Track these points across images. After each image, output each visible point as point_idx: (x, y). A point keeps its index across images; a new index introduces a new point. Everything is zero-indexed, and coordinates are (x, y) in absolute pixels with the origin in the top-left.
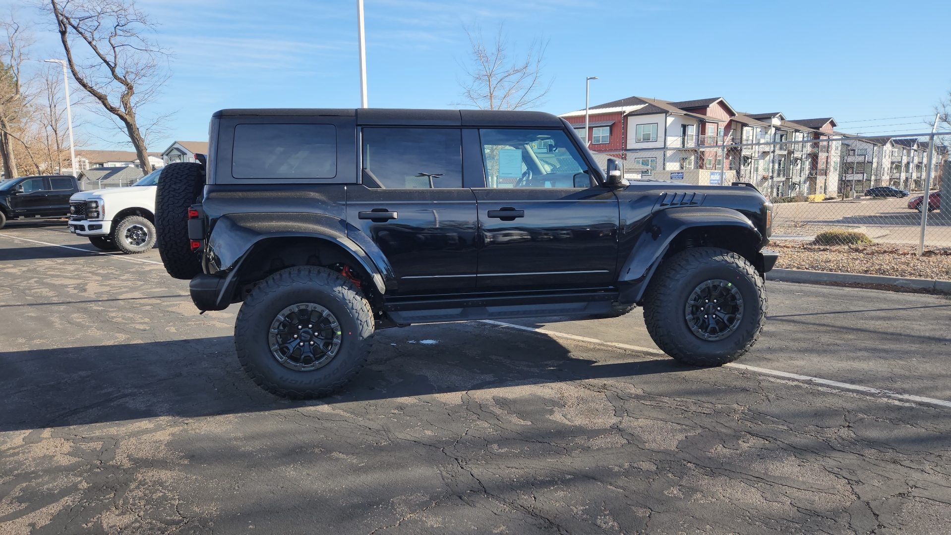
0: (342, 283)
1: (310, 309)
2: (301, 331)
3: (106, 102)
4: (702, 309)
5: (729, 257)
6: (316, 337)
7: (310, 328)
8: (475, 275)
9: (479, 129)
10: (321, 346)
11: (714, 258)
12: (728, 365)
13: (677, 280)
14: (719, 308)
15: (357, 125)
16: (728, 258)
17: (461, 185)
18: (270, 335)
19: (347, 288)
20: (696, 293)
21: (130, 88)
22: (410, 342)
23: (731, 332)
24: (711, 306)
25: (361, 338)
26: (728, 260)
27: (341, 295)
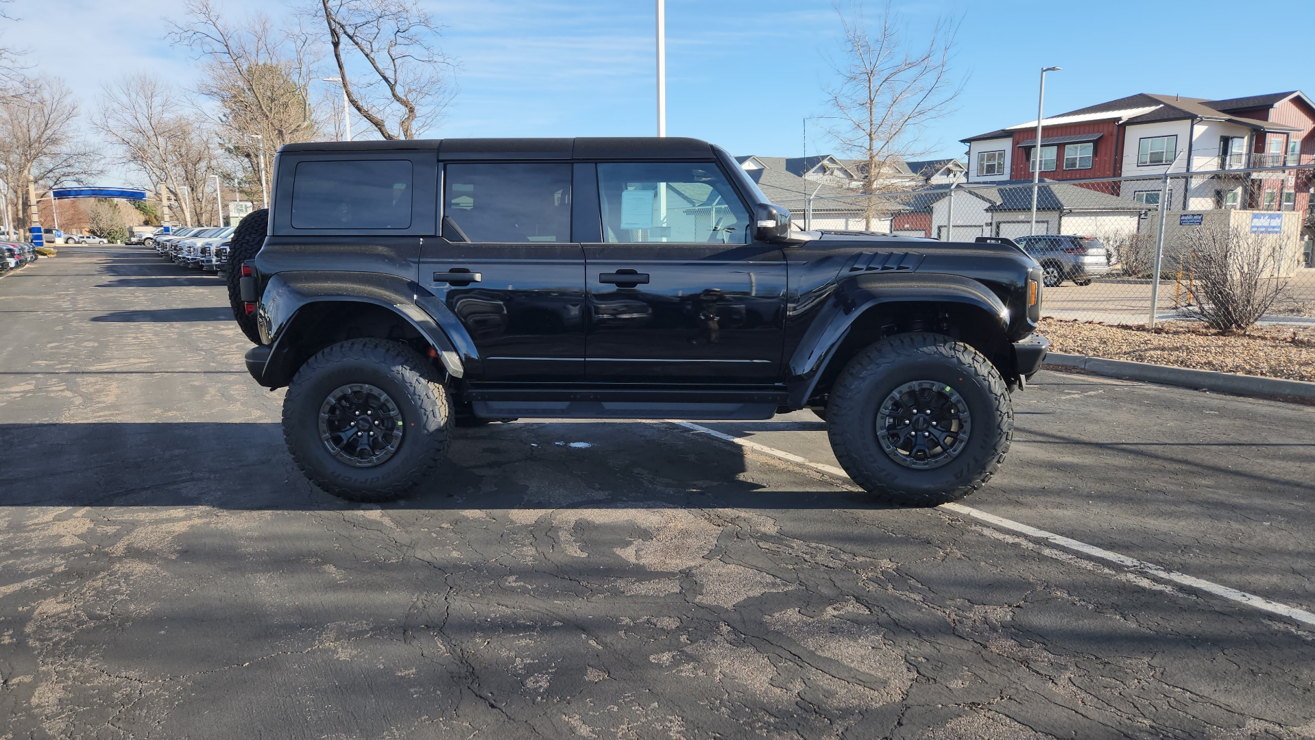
0: (403, 360)
1: (365, 392)
2: (359, 418)
3: (383, 129)
4: (907, 422)
5: (948, 349)
6: (377, 426)
7: (368, 415)
8: (583, 359)
9: (596, 163)
10: (381, 438)
11: (921, 349)
12: (946, 506)
13: (862, 378)
14: (934, 423)
15: (439, 161)
16: (945, 350)
17: (569, 239)
18: (320, 421)
19: (409, 368)
20: (893, 398)
21: (412, 110)
22: (556, 443)
23: (949, 459)
24: (921, 419)
25: (426, 432)
26: (944, 352)
27: (400, 376)
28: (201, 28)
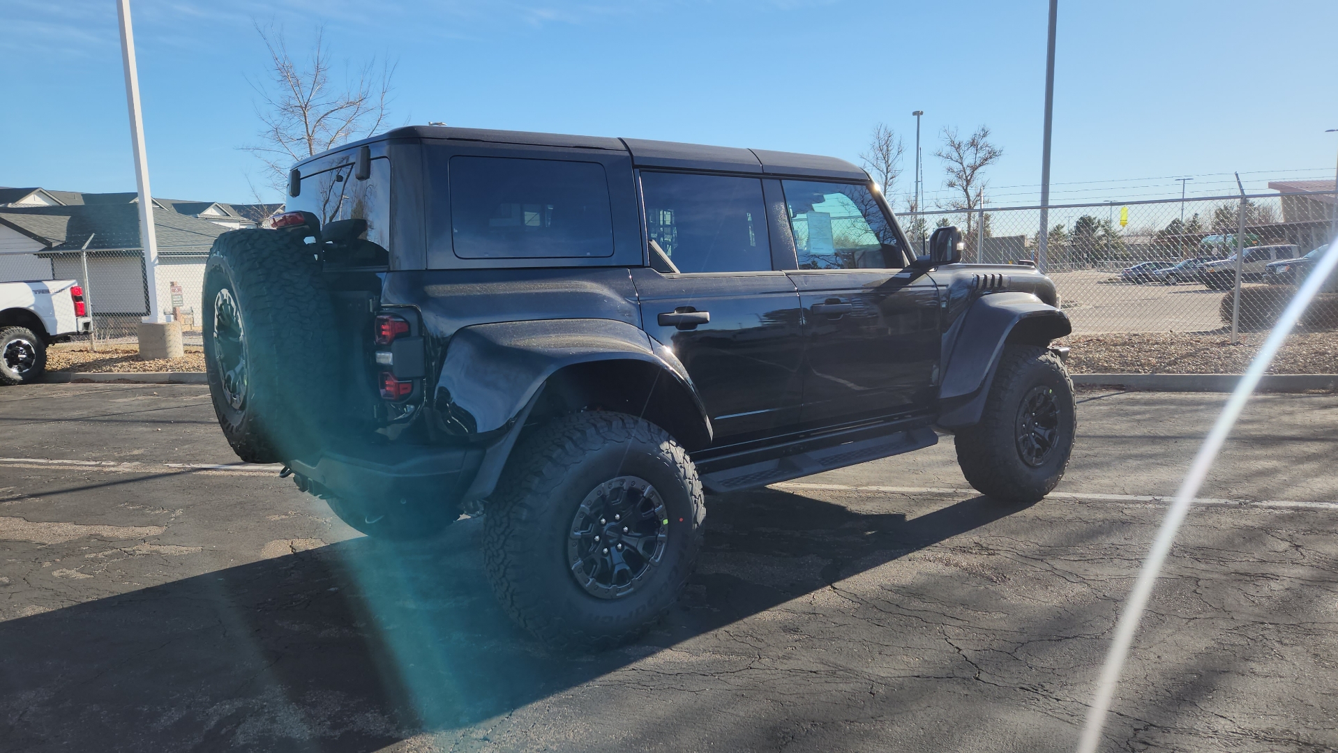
0: (668, 434)
1: (625, 487)
4: (1024, 426)
6: (626, 533)
7: (616, 521)
8: (801, 405)
9: (780, 180)
10: (640, 550)
11: (1039, 359)
13: (1011, 388)
14: (1037, 423)
15: (634, 167)
16: (1050, 358)
17: (771, 267)
19: (674, 444)
20: (1025, 405)
23: (1052, 453)
24: (1031, 421)
25: (696, 525)
27: (669, 455)
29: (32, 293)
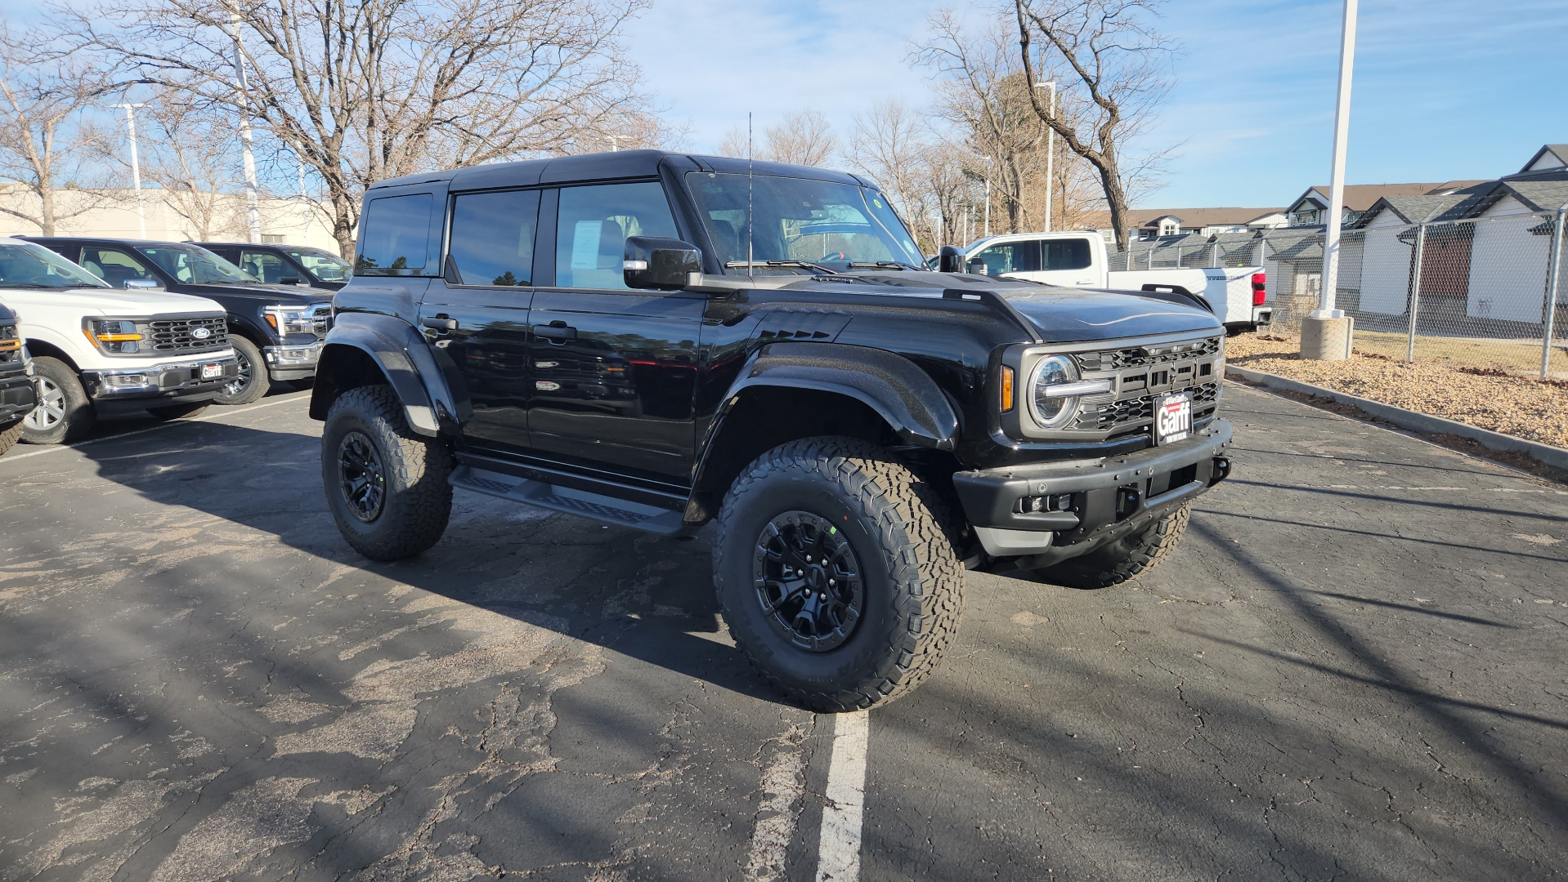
3: (1072, 139)
4: (800, 571)
9: (560, 188)
11: (799, 463)
13: (736, 495)
14: (832, 581)
15: (449, 193)
16: (828, 468)
18: (338, 467)
20: (770, 531)
21: (1113, 111)
24: (815, 571)
25: (394, 492)
27: (378, 428)
28: (942, 44)
29: (1205, 279)
